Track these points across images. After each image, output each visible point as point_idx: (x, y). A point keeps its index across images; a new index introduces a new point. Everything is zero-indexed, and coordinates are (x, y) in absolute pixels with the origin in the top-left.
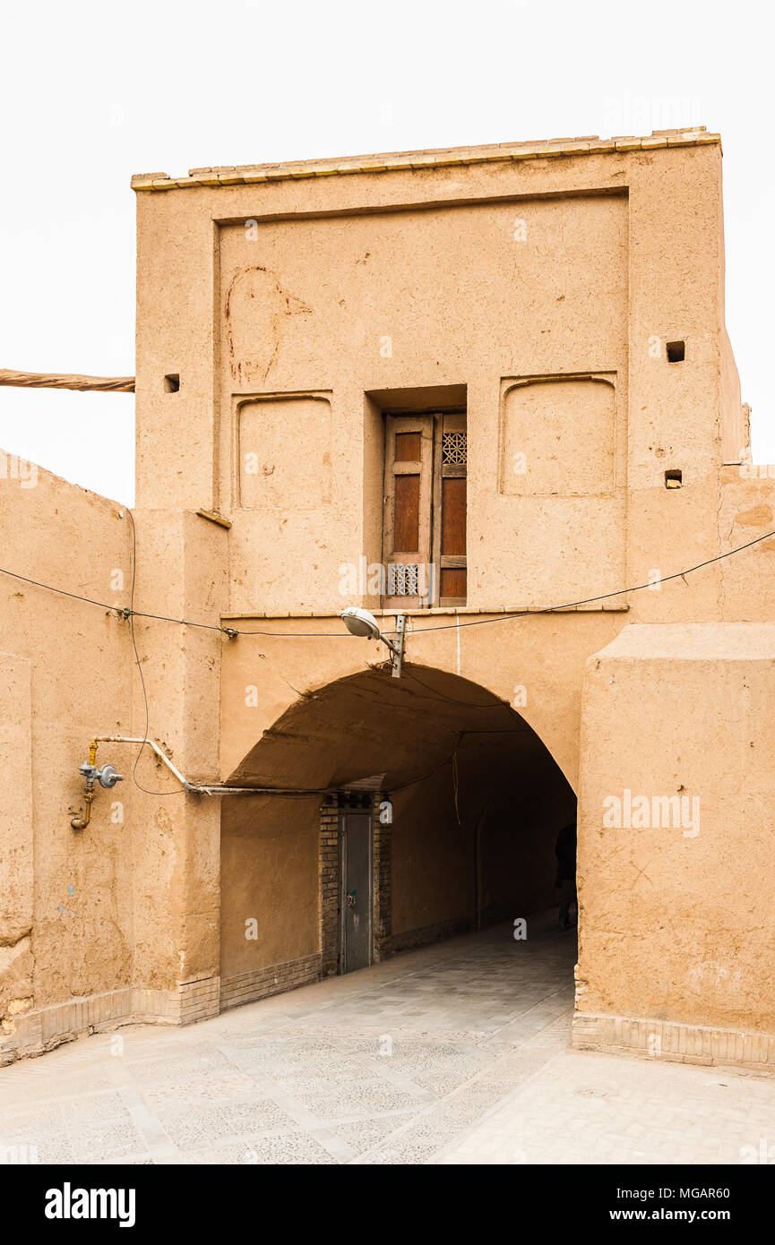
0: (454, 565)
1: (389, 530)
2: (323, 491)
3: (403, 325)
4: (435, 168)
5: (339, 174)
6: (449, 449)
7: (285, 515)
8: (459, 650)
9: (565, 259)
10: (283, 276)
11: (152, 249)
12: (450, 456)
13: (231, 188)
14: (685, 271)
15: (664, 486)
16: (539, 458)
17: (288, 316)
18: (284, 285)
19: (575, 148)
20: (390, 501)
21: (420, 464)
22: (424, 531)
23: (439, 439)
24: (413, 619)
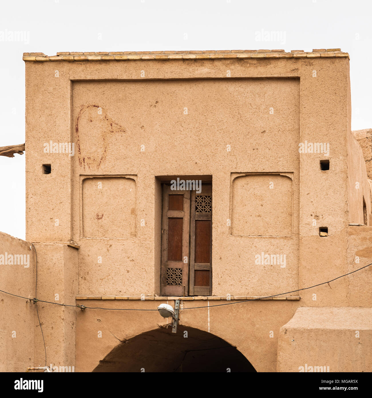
0: (202, 269)
1: (165, 248)
2: (131, 229)
3: (177, 141)
4: (195, 60)
5: (142, 60)
6: (199, 204)
7: (111, 242)
8: (209, 319)
9: (266, 111)
10: (109, 111)
11: (35, 94)
12: (200, 208)
13: (80, 63)
14: (330, 123)
15: (318, 235)
16: (251, 216)
17: (112, 133)
18: (109, 116)
19: (271, 56)
20: (165, 232)
21: (183, 213)
22: (185, 249)
23: (194, 199)
24: (184, 302)
